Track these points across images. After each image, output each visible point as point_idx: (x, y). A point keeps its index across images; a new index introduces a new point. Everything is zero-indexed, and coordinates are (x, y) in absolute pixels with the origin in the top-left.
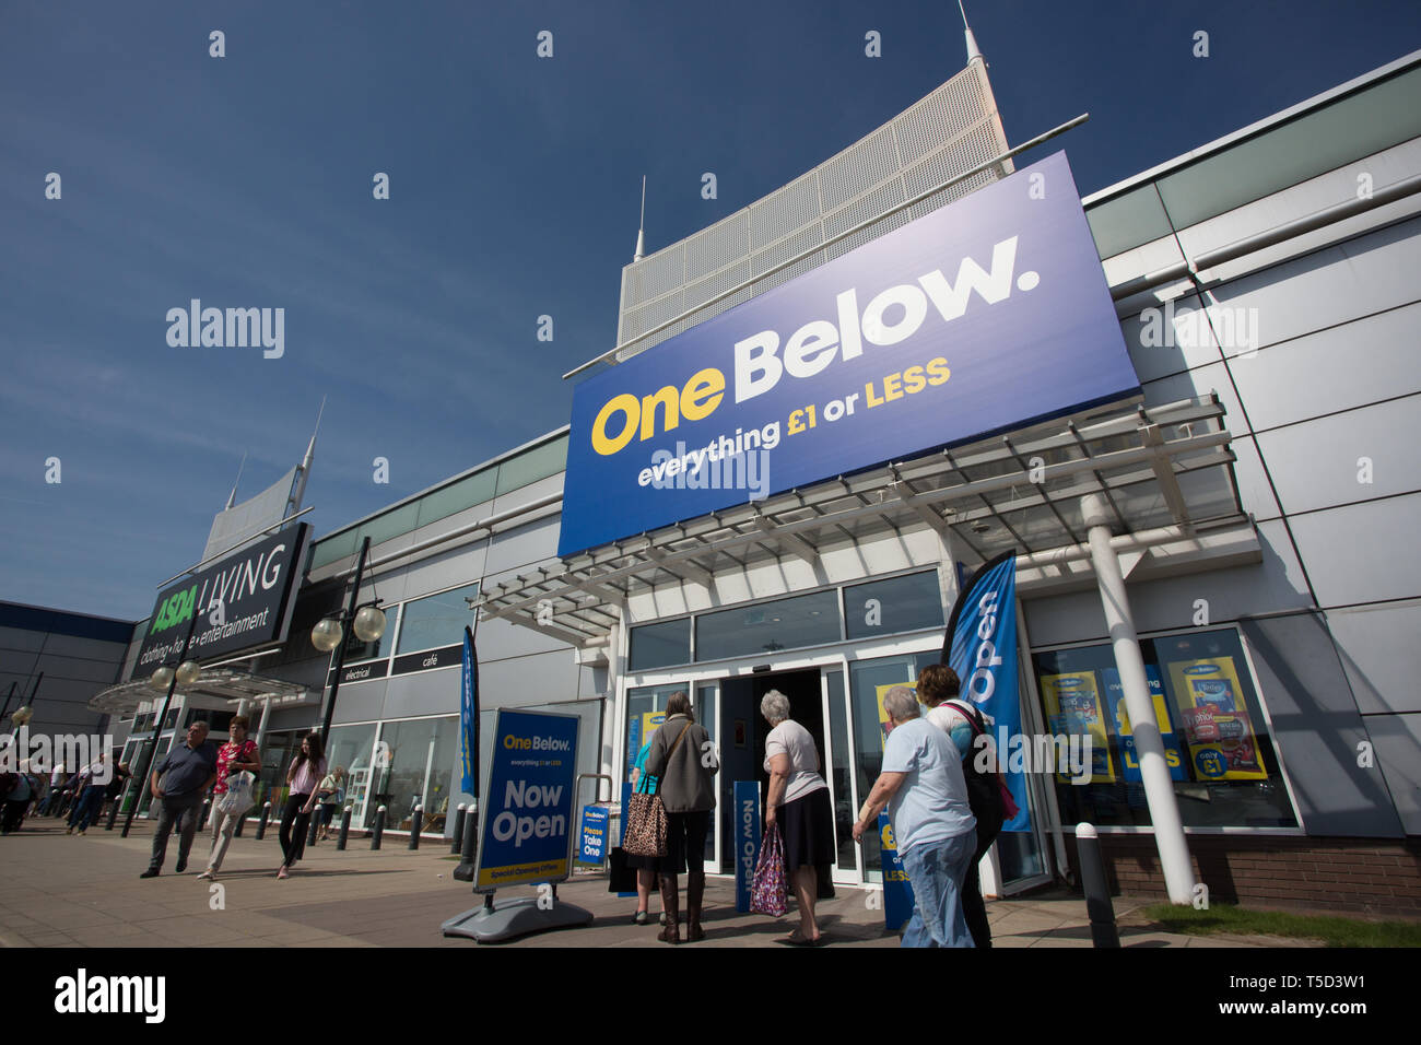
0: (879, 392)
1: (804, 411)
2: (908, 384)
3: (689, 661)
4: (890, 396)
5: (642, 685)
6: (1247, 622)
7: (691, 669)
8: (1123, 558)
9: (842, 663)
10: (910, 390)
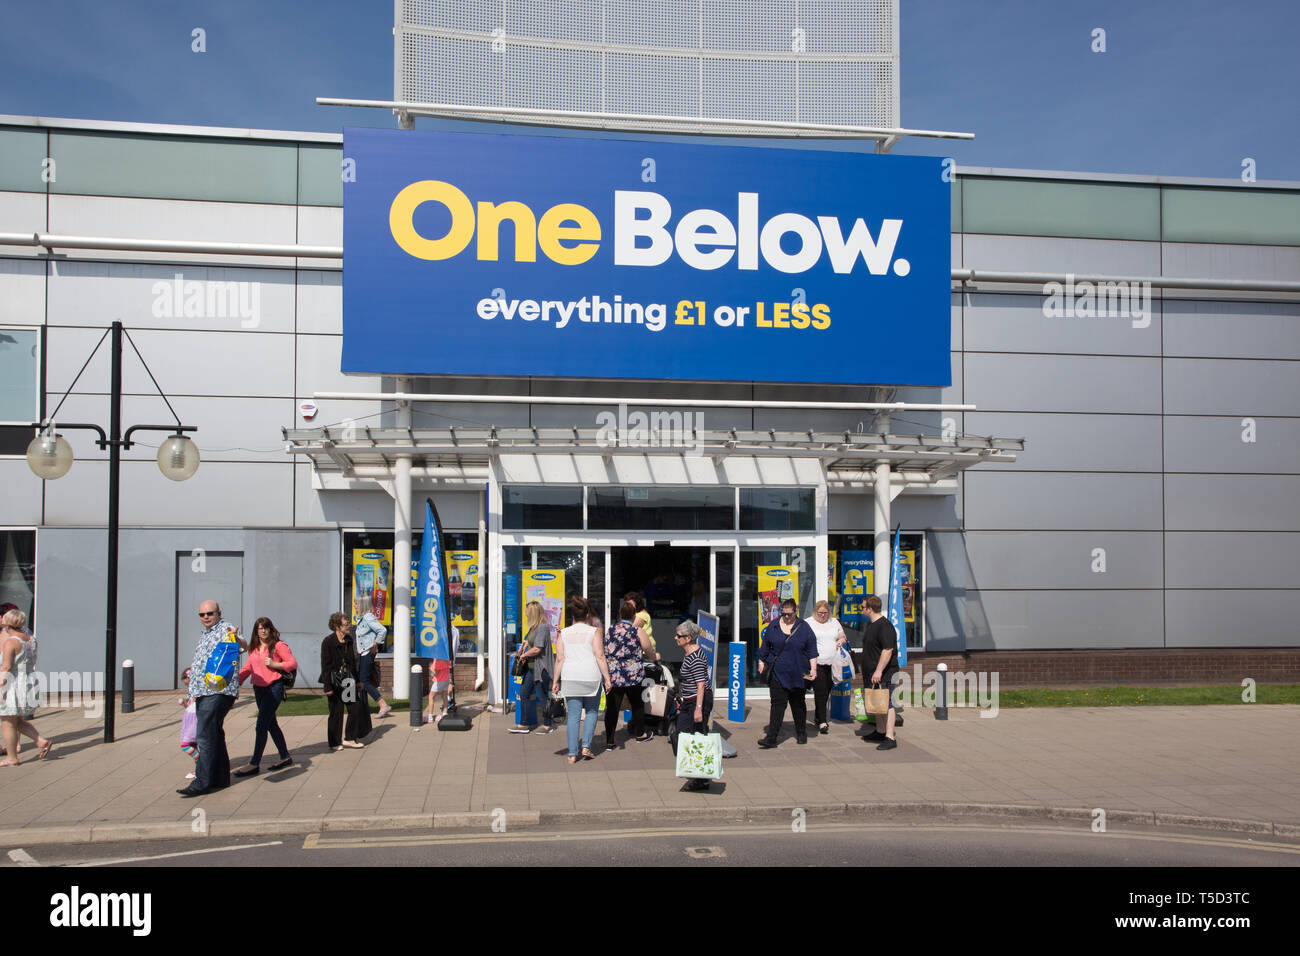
0: (769, 315)
1: (694, 304)
2: (795, 318)
3: (582, 528)
4: (779, 324)
5: (522, 544)
6: (929, 531)
7: (585, 535)
8: (893, 487)
9: (734, 547)
10: (796, 324)
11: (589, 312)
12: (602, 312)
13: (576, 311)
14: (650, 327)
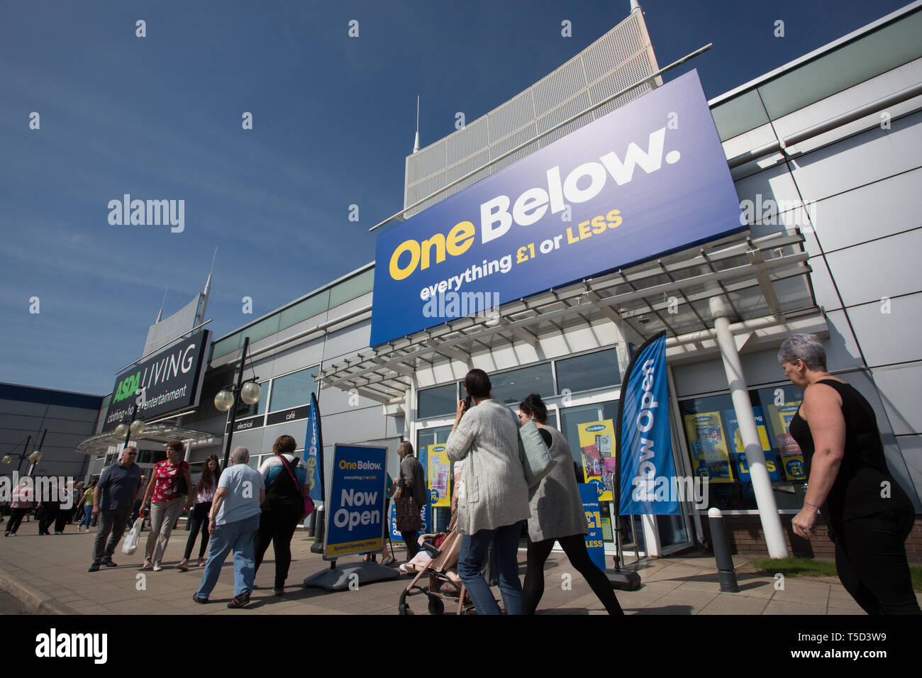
0: (576, 234)
1: (527, 247)
2: (595, 228)
4: (583, 236)
5: (426, 427)
8: (737, 338)
9: (555, 410)
10: (596, 232)
11: (471, 276)
12: (477, 273)
13: (464, 278)
14: (503, 271)
